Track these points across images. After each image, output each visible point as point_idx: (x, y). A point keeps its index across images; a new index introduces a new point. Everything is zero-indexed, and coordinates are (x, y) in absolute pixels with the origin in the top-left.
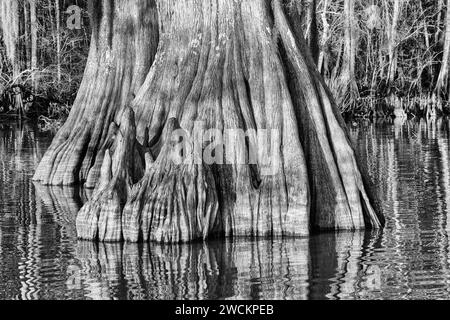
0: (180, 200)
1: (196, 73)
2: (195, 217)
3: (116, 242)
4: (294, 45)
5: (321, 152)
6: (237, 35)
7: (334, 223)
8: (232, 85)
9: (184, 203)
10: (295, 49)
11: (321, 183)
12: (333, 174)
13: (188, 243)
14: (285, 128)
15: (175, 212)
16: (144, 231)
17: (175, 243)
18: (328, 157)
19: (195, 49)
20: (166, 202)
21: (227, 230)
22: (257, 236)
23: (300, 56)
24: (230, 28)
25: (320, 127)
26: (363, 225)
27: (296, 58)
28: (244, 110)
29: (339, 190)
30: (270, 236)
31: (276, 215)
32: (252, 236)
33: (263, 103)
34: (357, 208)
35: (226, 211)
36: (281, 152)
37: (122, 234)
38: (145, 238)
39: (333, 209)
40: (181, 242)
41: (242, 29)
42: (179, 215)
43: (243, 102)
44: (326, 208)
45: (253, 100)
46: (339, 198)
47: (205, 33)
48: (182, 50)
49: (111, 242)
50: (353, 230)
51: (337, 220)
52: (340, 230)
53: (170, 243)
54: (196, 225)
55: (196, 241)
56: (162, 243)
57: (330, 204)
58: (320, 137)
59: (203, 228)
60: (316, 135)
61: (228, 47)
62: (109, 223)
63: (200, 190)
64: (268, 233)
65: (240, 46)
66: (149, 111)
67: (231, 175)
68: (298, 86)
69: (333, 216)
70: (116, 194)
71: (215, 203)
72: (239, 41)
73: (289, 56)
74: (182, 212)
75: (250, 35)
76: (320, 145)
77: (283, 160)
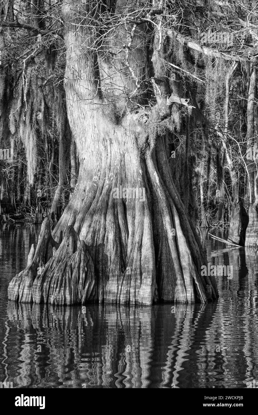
0: (67, 277)
1: (94, 197)
2: (76, 289)
3: (28, 303)
4: (158, 181)
5: (169, 251)
6: (121, 174)
7: (174, 298)
8: (114, 206)
9: (70, 280)
10: (159, 184)
11: (167, 271)
12: (176, 267)
13: (70, 305)
14: (144, 235)
15: (63, 285)
16: (45, 296)
17: (61, 305)
18: (174, 255)
19: (95, 182)
20: (58, 279)
21: (100, 298)
22: (119, 304)
23: (161, 188)
24: (117, 169)
25: (170, 235)
26: (193, 300)
27: (158, 190)
28: (121, 222)
29: (179, 277)
30: (127, 304)
31: (132, 290)
32: (116, 303)
33: (134, 218)
34: (190, 289)
35: (101, 286)
36: (140, 250)
37: (32, 298)
38: (45, 301)
39: (174, 289)
40: (65, 305)
41: (124, 170)
42: (65, 287)
43: (120, 217)
44: (169, 288)
45: (128, 216)
46: (179, 282)
47: (102, 172)
48: (89, 183)
49: (25, 303)
50: (187, 303)
51: (176, 296)
52: (178, 303)
53: (58, 305)
54: (76, 295)
55: (76, 305)
56: (54, 305)
57: (172, 285)
58: (169, 242)
59: (82, 297)
60: (167, 239)
61: (114, 181)
62: (25, 290)
63: (81, 272)
64: (126, 302)
65: (122, 181)
66: (66, 220)
67: (107, 263)
68: (159, 208)
69: (174, 293)
70: (30, 272)
71: (92, 281)
72: (122, 178)
73: (154, 189)
74: (67, 285)
75: (129, 174)
76: (169, 247)
77: (141, 255)
